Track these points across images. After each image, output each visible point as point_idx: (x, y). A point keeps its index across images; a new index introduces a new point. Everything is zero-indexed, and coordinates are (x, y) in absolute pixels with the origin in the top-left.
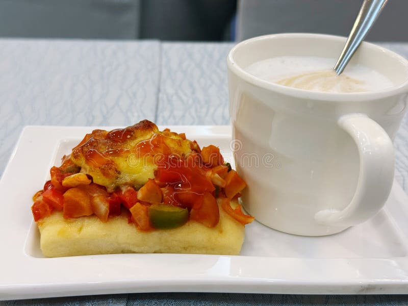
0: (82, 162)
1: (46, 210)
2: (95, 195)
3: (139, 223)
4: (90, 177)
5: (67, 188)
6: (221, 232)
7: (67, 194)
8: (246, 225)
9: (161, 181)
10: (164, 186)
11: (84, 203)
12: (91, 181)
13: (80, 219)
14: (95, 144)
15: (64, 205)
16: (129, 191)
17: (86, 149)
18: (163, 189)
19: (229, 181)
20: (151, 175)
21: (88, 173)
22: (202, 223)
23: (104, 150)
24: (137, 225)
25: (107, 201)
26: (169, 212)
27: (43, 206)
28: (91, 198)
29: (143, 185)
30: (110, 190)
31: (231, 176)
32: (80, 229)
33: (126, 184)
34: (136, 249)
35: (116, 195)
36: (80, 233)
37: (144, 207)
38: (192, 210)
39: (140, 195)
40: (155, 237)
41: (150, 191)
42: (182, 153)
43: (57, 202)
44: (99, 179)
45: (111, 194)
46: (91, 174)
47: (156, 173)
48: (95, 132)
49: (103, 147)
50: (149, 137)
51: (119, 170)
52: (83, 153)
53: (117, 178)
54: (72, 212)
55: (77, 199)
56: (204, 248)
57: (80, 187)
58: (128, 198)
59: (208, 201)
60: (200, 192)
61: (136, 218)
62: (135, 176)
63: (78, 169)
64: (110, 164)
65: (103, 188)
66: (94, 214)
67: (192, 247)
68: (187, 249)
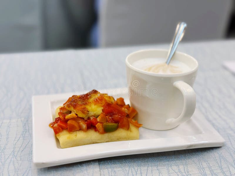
0: (72, 109)
1: (60, 130)
2: (80, 122)
3: (100, 131)
4: (77, 115)
5: (68, 120)
6: (131, 131)
7: (69, 122)
8: (139, 128)
9: (106, 113)
10: (107, 115)
11: (76, 125)
12: (77, 116)
13: (75, 132)
14: (76, 101)
15: (68, 127)
16: (94, 119)
17: (72, 104)
18: (107, 116)
19: (130, 111)
20: (101, 111)
21: (75, 113)
22: (124, 129)
23: (80, 103)
24: (99, 132)
25: (86, 123)
26: (111, 125)
27: (58, 128)
28: (79, 123)
29: (99, 116)
30: (85, 119)
31: (131, 109)
32: (76, 136)
33: (92, 116)
34: (99, 141)
35: (89, 121)
36: (76, 137)
37: (101, 124)
38: (119, 124)
39: (98, 119)
40: (106, 135)
41: (102, 118)
42: (111, 102)
43: (65, 126)
44: (80, 115)
45: (86, 121)
46: (77, 113)
47: (103, 110)
48: (73, 96)
49: (79, 102)
50: (97, 96)
51: (88, 110)
52: (71, 105)
53: (88, 114)
54: (71, 129)
55: (73, 124)
56: (125, 138)
57: (73, 119)
58: (94, 121)
59: (125, 120)
60: (122, 116)
61: (98, 129)
62: (95, 112)
63: (70, 112)
64: (84, 108)
65: (82, 118)
66: (81, 129)
67: (121, 138)
68: (119, 139)
